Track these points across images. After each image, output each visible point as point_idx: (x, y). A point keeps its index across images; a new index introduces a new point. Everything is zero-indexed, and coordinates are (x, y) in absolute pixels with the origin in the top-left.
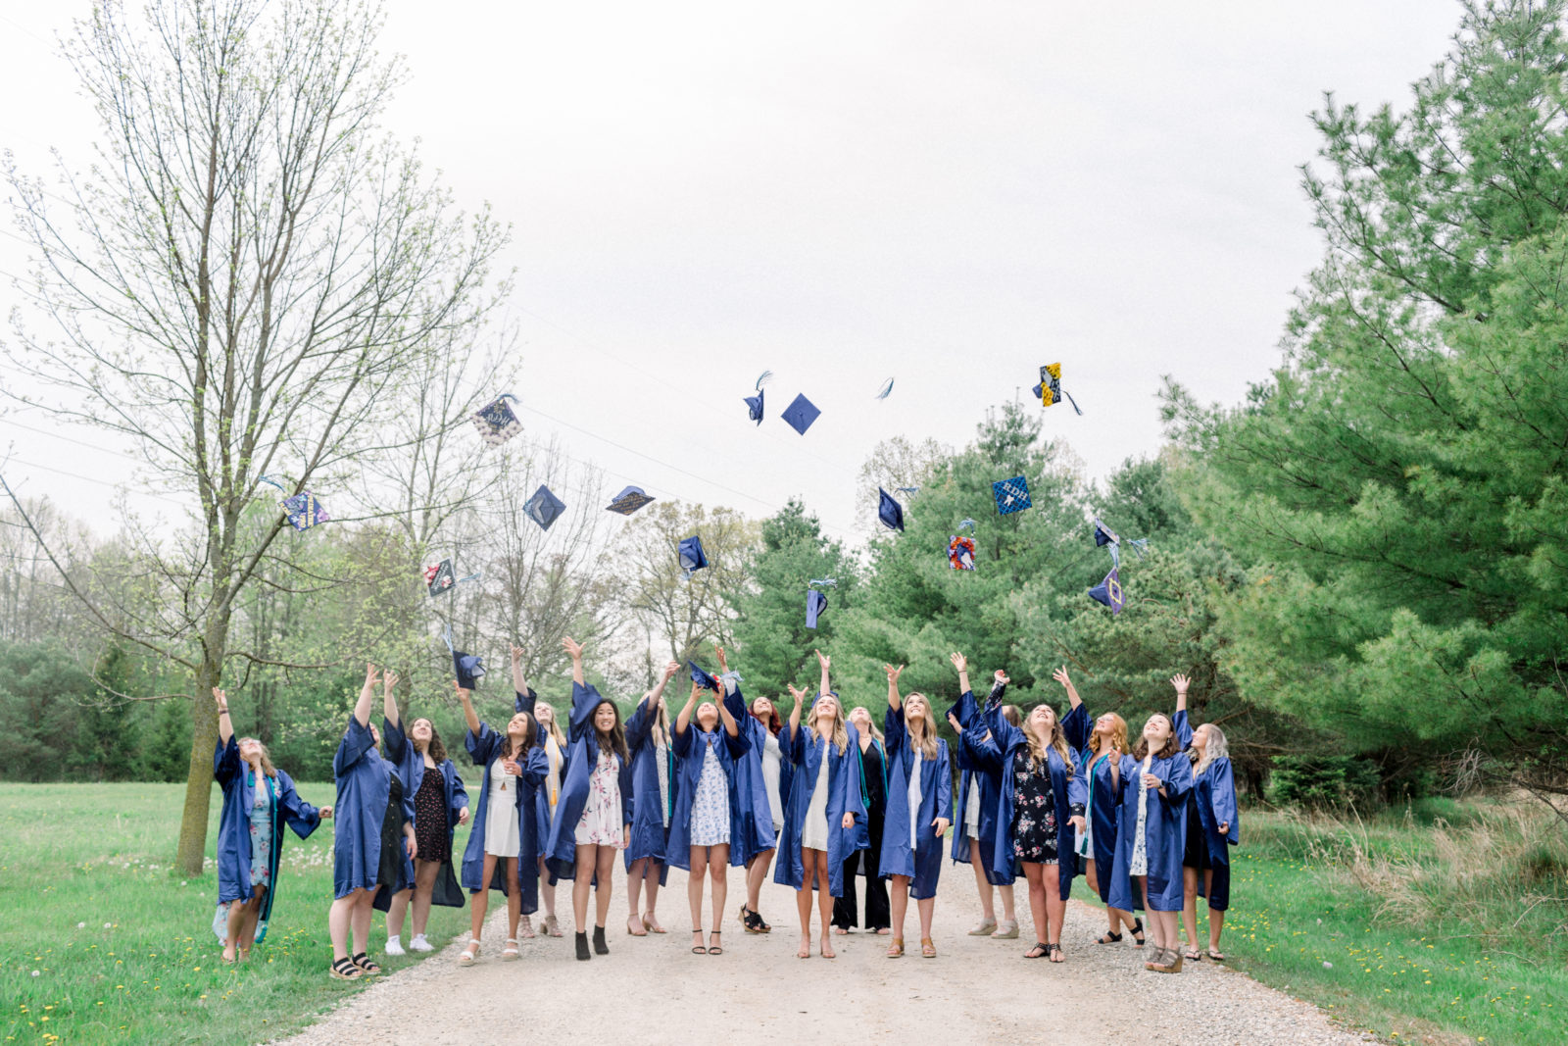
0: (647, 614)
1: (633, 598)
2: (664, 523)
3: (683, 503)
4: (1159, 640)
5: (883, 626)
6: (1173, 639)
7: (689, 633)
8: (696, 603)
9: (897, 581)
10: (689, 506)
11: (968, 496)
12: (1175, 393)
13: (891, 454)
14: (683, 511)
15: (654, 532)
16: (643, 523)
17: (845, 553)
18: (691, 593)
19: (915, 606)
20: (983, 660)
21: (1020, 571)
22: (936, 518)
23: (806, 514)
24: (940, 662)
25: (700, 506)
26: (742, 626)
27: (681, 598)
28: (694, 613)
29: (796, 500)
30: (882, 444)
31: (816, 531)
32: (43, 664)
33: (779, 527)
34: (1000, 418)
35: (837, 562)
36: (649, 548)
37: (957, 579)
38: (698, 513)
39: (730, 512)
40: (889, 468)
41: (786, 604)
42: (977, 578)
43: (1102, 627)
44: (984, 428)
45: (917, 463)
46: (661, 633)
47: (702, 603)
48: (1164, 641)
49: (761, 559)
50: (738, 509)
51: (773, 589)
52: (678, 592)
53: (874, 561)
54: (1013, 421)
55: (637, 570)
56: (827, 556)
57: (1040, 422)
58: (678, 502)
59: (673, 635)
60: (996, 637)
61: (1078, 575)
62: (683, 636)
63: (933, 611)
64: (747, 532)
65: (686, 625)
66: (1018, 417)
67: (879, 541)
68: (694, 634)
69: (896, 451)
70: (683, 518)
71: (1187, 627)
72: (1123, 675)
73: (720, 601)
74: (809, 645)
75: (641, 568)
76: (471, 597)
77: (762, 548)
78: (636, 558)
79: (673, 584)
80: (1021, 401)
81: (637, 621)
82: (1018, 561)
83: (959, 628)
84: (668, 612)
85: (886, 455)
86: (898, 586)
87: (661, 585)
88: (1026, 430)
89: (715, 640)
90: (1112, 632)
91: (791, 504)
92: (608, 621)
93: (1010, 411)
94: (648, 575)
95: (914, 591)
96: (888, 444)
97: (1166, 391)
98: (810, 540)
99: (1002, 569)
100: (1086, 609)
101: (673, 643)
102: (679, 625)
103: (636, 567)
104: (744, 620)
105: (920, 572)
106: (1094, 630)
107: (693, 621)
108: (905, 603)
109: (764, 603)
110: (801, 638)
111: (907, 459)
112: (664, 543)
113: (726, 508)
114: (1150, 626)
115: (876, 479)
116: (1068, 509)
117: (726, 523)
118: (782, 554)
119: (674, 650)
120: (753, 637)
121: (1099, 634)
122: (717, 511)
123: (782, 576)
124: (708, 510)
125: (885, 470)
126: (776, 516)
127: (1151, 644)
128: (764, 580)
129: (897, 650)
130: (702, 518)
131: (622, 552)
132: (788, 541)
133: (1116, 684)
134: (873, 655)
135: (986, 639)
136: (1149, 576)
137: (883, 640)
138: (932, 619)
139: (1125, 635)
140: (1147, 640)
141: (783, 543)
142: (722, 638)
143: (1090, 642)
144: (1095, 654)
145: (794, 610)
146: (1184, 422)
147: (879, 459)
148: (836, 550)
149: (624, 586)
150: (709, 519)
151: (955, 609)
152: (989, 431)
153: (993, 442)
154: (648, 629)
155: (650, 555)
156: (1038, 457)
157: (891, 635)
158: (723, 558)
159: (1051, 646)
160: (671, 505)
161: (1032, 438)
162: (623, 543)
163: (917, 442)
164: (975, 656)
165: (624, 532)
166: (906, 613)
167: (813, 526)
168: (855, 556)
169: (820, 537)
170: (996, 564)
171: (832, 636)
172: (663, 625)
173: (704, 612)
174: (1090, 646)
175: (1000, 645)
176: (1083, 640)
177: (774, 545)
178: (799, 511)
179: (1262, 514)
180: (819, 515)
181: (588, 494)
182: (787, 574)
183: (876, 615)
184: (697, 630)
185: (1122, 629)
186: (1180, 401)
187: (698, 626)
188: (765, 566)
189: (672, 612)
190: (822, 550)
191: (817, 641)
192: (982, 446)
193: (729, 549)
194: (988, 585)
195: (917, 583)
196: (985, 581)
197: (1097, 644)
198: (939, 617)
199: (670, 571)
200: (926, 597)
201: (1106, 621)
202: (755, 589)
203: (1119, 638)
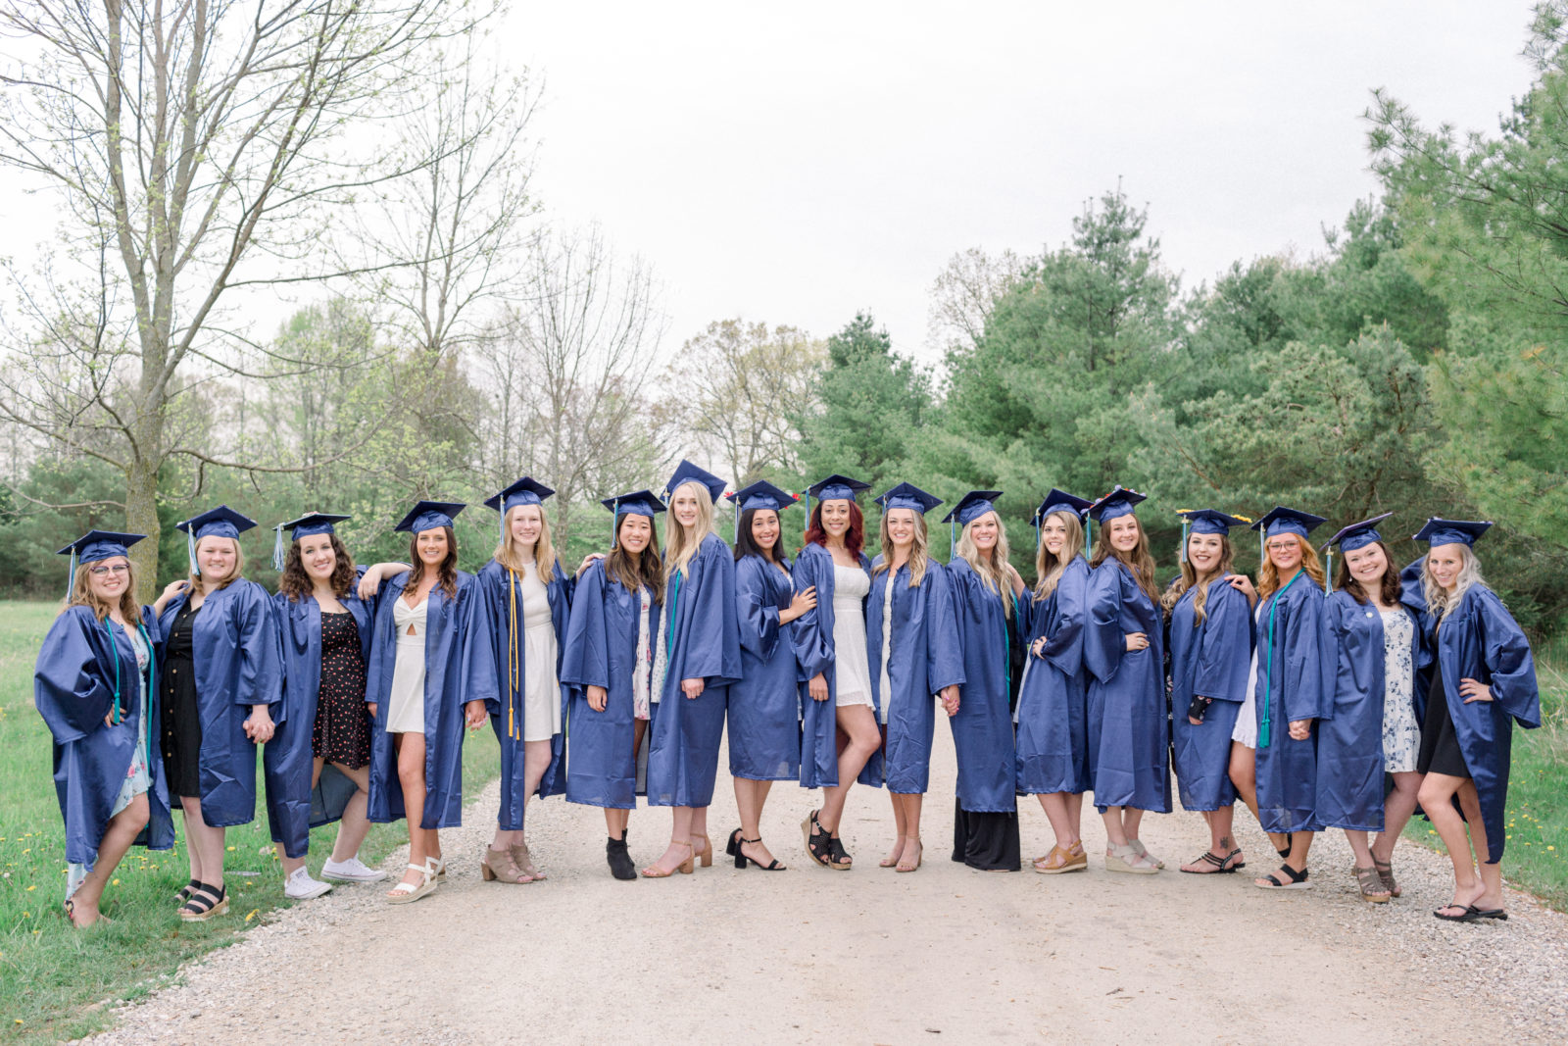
0: (708, 438)
1: (694, 420)
2: (725, 342)
3: (745, 321)
4: (1310, 453)
5: (965, 444)
6: (1328, 451)
7: (752, 456)
8: (758, 426)
9: (978, 396)
10: (751, 325)
11: (1062, 298)
12: (1390, 111)
13: (967, 267)
14: (746, 329)
15: (715, 351)
16: (703, 343)
17: (917, 370)
18: (754, 416)
19: (998, 423)
20: (1075, 482)
21: (1119, 384)
22: (1025, 324)
23: (875, 330)
24: (1029, 483)
25: (762, 325)
26: (807, 448)
27: (742, 421)
28: (757, 436)
29: (865, 313)
30: (957, 255)
31: (887, 346)
32: (88, 483)
33: (846, 343)
34: (1099, 210)
35: (908, 380)
36: (709, 369)
37: (1048, 391)
38: (760, 331)
39: (794, 330)
40: (963, 282)
41: (853, 425)
42: (1070, 391)
43: (1239, 436)
44: (1080, 222)
45: (994, 277)
46: (722, 458)
47: (764, 427)
48: (1318, 453)
49: (828, 377)
50: (802, 327)
51: (841, 409)
52: (738, 414)
53: (951, 374)
54: (1114, 214)
55: (697, 392)
56: (898, 373)
57: (1144, 216)
58: (739, 320)
59: (735, 459)
60: (1090, 456)
61: (1183, 388)
62: (745, 461)
63: (1017, 428)
64: (812, 353)
65: (748, 449)
66: (1120, 210)
67: (956, 353)
68: (756, 458)
69: (972, 263)
70: (745, 337)
71: (1348, 437)
72: (1266, 493)
73: (783, 424)
74: (877, 468)
75: (702, 389)
76: (526, 419)
77: (827, 366)
78: (696, 379)
79: (734, 406)
80: (1124, 191)
81: (697, 444)
82: (1119, 371)
83: (1049, 446)
84: (729, 436)
85: (961, 268)
86: (979, 401)
87: (722, 407)
88: (1128, 224)
89: (778, 465)
90: (1252, 442)
91: (860, 318)
92: (667, 445)
93: (1110, 202)
94: (709, 397)
95: (997, 406)
96: (963, 256)
97: (1377, 111)
98: (879, 356)
99: (1098, 382)
100: (1217, 416)
101: (734, 467)
102: (741, 450)
103: (696, 388)
104: (807, 442)
105: (1005, 384)
106: (1229, 440)
107: (755, 446)
108: (986, 421)
109: (830, 422)
110: (869, 461)
111: (984, 271)
112: (725, 363)
113: (790, 326)
114: (1300, 435)
115: (949, 294)
116: (1174, 314)
117: (790, 343)
118: (849, 370)
119: (736, 475)
120: (818, 459)
121: (1236, 446)
122: (781, 330)
123: (850, 395)
124: (771, 329)
125: (959, 285)
126: (843, 331)
127: (1301, 456)
128: (830, 398)
129: (979, 468)
130: (765, 337)
131: (681, 373)
132: (855, 357)
133: (1255, 504)
134: (952, 475)
135: (1079, 458)
136: (1300, 376)
137: (964, 459)
138: (1017, 436)
139: (1269, 446)
140: (1296, 452)
141: (851, 358)
142: (785, 463)
143: (1222, 455)
144: (1228, 468)
145: (862, 431)
146: (1401, 151)
147: (953, 272)
148: (907, 367)
149: (685, 408)
150: (772, 338)
151: (1042, 427)
152: (1085, 226)
153: (1090, 239)
154: (709, 452)
155: (711, 376)
156: (1142, 255)
157: (973, 452)
158: (786, 380)
159: (1176, 457)
160: (732, 323)
161: (1135, 234)
162: (683, 363)
163: (994, 252)
164: (1066, 477)
165: (683, 351)
166: (988, 431)
167: (883, 341)
168: (928, 372)
169: (890, 353)
170: (1091, 375)
171: (903, 457)
172: (725, 450)
173: (766, 436)
174: (1224, 458)
175: (1094, 465)
176: (1215, 451)
177: (841, 361)
178: (868, 326)
179: (1528, 263)
180: (889, 330)
181: (636, 290)
182: (855, 395)
183: (956, 432)
184: (760, 454)
185: (1265, 438)
186: (1396, 123)
187: (761, 450)
188: (832, 384)
189: (733, 435)
190: (893, 367)
191: (886, 463)
192: (1078, 243)
193: (792, 370)
194: (1082, 398)
195: (1001, 396)
196: (1079, 395)
197: (1232, 457)
198: (1027, 434)
199: (731, 392)
200: (1009, 412)
201: (1244, 429)
202: (821, 409)
203: (1261, 448)
